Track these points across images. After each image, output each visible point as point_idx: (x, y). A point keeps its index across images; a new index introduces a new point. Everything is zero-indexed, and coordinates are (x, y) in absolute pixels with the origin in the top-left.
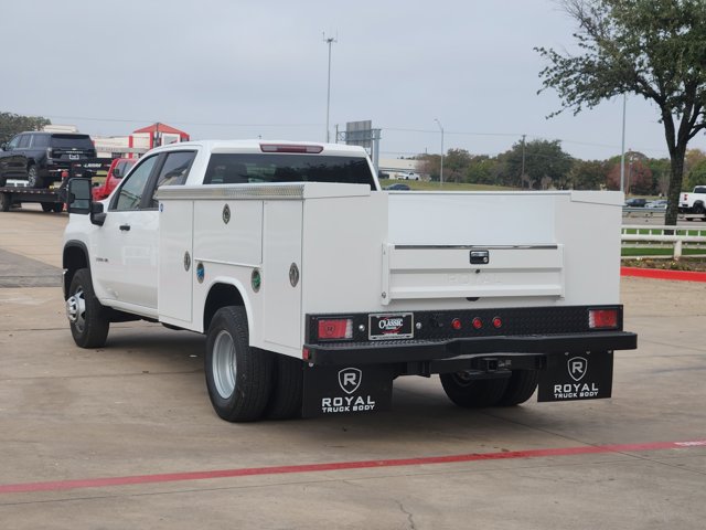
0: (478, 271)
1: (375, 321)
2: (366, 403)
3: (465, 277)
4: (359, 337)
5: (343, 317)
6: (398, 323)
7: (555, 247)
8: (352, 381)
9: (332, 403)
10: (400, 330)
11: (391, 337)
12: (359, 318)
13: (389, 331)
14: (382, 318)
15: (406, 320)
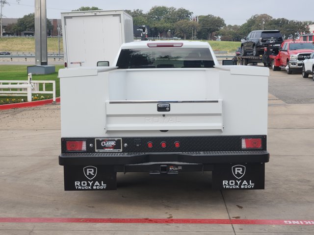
0: (164, 115)
1: (99, 142)
2: (101, 185)
3: (156, 118)
4: (90, 150)
5: (81, 140)
6: (113, 143)
7: (217, 102)
8: (91, 173)
9: (81, 184)
10: (114, 147)
11: (109, 151)
12: (90, 140)
13: (108, 148)
14: (103, 141)
15: (118, 142)
